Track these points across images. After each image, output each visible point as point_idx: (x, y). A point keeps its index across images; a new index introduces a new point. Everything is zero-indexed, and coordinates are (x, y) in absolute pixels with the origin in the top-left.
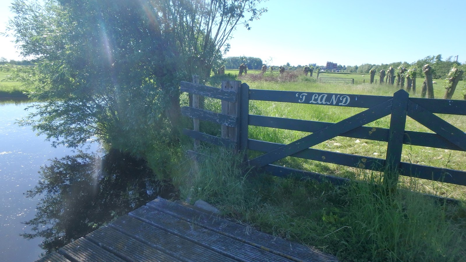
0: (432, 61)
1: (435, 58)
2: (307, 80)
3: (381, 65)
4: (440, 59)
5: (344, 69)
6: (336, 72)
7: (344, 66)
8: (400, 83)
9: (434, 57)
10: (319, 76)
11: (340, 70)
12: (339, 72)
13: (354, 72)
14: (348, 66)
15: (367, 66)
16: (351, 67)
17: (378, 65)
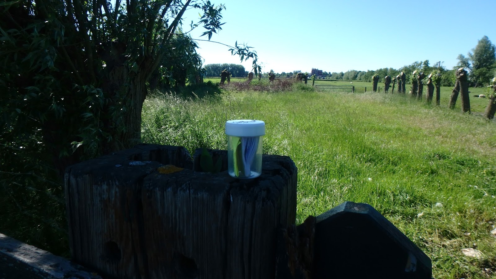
0: (420, 66)
1: (423, 63)
2: (303, 89)
3: (367, 71)
4: (427, 65)
5: (330, 76)
6: (322, 79)
7: (330, 73)
8: (418, 91)
9: (421, 62)
10: (315, 84)
11: (326, 76)
12: (325, 79)
13: (340, 79)
14: (333, 73)
15: (353, 73)
16: (336, 73)
17: (363, 72)
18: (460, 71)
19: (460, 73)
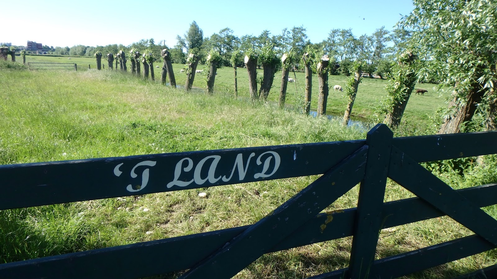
0: (146, 44)
1: (149, 41)
2: (9, 67)
3: (96, 47)
4: (153, 43)
5: (53, 51)
6: (43, 54)
7: (52, 47)
8: (136, 69)
9: (148, 40)
10: (27, 62)
11: (47, 51)
12: (47, 55)
13: (66, 54)
14: (57, 47)
15: (81, 48)
16: (61, 48)
17: (92, 47)
18: (164, 52)
19: (164, 54)
